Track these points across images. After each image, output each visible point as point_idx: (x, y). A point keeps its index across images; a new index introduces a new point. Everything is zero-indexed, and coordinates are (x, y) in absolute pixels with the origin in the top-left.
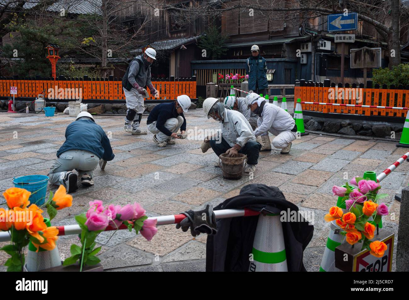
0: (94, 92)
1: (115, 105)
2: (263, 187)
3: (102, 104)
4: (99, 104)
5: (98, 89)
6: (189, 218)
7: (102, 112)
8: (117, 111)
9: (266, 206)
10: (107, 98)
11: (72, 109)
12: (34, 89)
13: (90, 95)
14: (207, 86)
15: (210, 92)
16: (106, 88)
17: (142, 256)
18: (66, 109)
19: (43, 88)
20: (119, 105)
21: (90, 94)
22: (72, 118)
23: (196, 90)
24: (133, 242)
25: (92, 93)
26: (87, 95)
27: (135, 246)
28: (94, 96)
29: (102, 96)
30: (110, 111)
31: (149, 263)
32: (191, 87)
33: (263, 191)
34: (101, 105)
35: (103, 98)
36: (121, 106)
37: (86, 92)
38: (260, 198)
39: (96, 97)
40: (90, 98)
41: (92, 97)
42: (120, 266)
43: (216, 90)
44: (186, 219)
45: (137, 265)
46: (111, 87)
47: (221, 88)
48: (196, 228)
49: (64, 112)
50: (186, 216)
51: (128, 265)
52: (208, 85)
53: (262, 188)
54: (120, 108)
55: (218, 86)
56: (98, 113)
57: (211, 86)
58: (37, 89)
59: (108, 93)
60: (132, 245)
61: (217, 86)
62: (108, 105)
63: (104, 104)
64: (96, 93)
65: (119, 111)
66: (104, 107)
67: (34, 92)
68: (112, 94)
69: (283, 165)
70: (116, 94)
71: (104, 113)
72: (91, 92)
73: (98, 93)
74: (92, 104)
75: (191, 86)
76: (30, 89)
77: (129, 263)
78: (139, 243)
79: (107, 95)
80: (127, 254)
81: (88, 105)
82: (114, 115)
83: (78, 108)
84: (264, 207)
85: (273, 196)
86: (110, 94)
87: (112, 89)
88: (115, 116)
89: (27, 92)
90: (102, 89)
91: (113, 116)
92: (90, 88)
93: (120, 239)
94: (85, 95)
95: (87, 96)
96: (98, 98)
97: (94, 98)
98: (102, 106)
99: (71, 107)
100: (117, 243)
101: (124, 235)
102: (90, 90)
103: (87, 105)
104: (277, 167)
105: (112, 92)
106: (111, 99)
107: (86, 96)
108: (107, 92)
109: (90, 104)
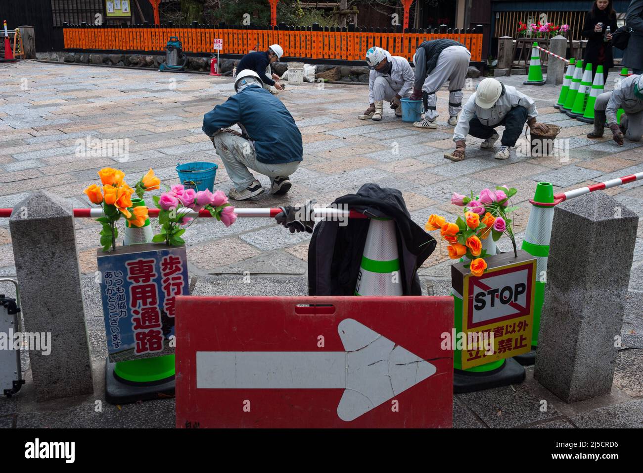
0: (326, 48)
1: (354, 68)
2: (374, 187)
3: (337, 66)
4: (333, 66)
5: (332, 44)
6: (284, 213)
7: (336, 78)
8: (357, 77)
9: (369, 207)
10: (344, 58)
11: (292, 73)
12: (245, 42)
13: (320, 53)
14: (500, 42)
15: (503, 52)
16: (344, 42)
17: (296, 265)
18: (285, 73)
19: (256, 41)
20: (361, 68)
21: (321, 50)
22: (291, 86)
23: (481, 48)
24: (294, 249)
25: (324, 50)
26: (317, 52)
27: (294, 253)
28: (326, 53)
29: (338, 54)
30: (347, 77)
31: (301, 273)
32: (474, 44)
33: (372, 192)
34: (335, 68)
35: (338, 57)
36: (364, 70)
37: (315, 48)
38: (366, 199)
39: (329, 56)
40: (320, 57)
41: (323, 55)
42: (266, 272)
43: (513, 48)
44: (282, 213)
45: (287, 273)
46: (350, 41)
47: (521, 46)
48: (287, 223)
49: (283, 76)
50: (283, 211)
51: (276, 272)
52: (502, 40)
53: (372, 189)
54: (362, 73)
55: (517, 42)
56: (331, 80)
57: (506, 42)
58: (249, 42)
59: (345, 50)
60: (291, 252)
61: (515, 41)
62: (344, 68)
63: (339, 66)
64: (329, 49)
65: (361, 77)
66: (339, 72)
67: (245, 47)
68: (351, 52)
69: (556, 171)
70: (357, 52)
71: (339, 79)
72: (322, 48)
73: (332, 50)
74: (323, 66)
75: (474, 41)
76: (240, 42)
77: (278, 270)
78: (300, 251)
79: (345, 52)
80: (281, 260)
81: (318, 67)
82: (352, 84)
83: (300, 71)
84: (367, 209)
85: (381, 198)
86: (349, 52)
87: (351, 43)
88: (354, 84)
89: (236, 46)
90: (338, 44)
91: (350, 84)
92: (320, 42)
93: (280, 244)
94: (314, 53)
95: (317, 54)
96: (332, 57)
97: (326, 57)
98: (337, 69)
99: (291, 71)
100: (275, 248)
101: (286, 241)
102: (321, 45)
103: (315, 67)
104: (543, 173)
105: (351, 48)
106: (350, 59)
107: (315, 55)
108: (344, 48)
109: (320, 66)
